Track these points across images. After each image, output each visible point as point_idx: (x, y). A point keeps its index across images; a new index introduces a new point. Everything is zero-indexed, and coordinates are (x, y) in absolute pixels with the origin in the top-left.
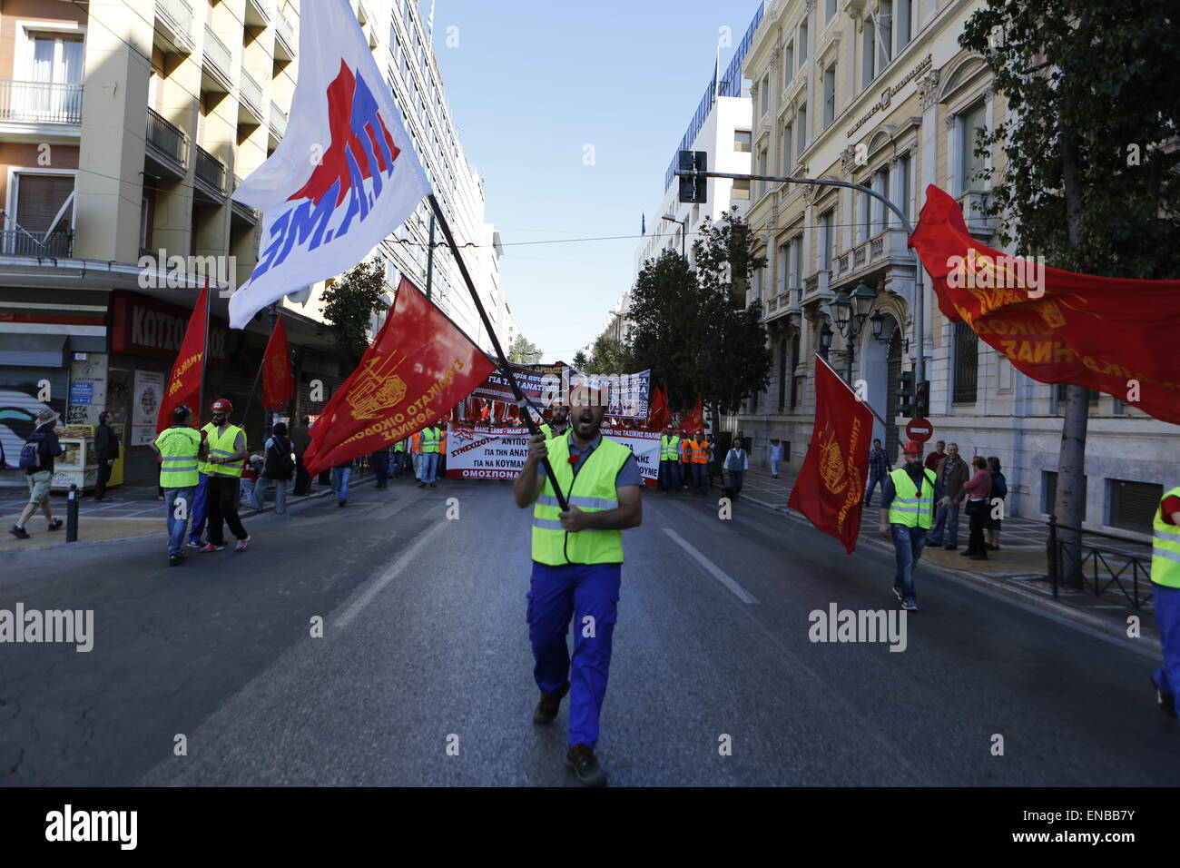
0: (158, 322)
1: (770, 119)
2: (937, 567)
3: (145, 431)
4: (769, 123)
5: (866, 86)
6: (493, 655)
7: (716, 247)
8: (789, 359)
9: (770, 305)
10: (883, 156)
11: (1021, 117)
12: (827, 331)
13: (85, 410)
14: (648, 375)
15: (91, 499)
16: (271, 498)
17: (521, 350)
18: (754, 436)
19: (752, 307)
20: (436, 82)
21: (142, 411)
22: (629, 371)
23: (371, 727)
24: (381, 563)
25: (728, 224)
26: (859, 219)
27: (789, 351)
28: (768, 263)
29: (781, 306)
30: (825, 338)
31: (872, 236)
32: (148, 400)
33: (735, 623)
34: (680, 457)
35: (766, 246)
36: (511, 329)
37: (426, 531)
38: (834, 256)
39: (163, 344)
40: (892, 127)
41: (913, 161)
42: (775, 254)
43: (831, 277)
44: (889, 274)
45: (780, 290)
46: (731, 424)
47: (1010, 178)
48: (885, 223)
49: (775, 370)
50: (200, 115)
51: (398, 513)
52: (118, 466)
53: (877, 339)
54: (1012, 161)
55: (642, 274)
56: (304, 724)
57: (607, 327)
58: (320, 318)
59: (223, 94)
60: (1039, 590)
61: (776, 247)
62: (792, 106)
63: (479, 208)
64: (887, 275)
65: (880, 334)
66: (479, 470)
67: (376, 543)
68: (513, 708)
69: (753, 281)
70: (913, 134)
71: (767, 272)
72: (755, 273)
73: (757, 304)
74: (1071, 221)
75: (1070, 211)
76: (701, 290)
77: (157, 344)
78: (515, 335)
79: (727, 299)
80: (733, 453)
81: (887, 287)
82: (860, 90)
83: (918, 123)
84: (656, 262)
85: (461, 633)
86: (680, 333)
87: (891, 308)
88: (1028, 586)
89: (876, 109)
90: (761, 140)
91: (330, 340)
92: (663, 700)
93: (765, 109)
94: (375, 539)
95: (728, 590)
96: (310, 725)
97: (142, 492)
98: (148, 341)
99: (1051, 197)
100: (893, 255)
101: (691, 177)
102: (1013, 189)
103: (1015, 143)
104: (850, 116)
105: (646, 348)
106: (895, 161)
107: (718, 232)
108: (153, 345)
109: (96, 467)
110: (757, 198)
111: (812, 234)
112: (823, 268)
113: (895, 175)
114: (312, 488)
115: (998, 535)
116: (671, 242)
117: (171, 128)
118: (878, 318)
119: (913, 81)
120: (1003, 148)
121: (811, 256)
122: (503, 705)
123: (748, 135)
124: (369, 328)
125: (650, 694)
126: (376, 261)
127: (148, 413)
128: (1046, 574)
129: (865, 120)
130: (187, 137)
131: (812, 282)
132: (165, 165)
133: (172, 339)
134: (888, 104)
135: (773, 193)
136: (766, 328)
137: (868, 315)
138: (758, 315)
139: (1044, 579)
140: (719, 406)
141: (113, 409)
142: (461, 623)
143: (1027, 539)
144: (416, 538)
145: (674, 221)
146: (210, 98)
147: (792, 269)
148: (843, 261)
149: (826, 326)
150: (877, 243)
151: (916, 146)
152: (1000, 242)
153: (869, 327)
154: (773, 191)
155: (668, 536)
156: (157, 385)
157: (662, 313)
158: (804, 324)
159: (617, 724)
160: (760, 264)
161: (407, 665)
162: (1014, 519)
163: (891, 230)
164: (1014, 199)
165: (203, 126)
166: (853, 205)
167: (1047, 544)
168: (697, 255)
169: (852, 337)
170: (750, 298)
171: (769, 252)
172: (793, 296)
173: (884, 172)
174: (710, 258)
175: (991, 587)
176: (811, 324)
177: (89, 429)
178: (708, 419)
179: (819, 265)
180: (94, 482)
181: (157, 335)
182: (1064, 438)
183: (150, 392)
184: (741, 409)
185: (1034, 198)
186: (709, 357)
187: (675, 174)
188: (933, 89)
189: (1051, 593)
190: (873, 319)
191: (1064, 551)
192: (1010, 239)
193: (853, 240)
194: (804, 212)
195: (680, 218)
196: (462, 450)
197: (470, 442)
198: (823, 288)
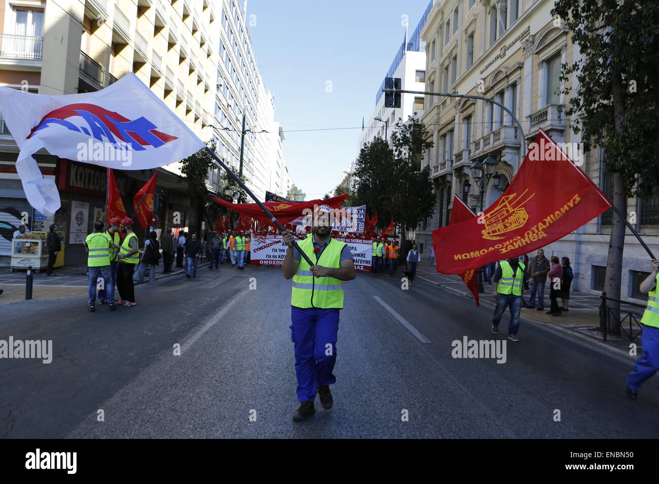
0: (85, 174)
1: (436, 64)
2: (533, 321)
3: (77, 236)
4: (435, 66)
5: (491, 44)
6: (270, 375)
7: (405, 136)
8: (445, 199)
9: (435, 169)
10: (501, 84)
11: (588, 57)
12: (467, 184)
13: (42, 223)
14: (365, 208)
15: (44, 275)
16: (147, 275)
17: (294, 193)
18: (424, 243)
19: (424, 170)
20: (248, 41)
21: (76, 224)
22: (354, 205)
23: (190, 424)
24: (207, 315)
25: (412, 123)
26: (487, 119)
27: (445, 195)
28: (434, 145)
29: (441, 169)
30: (466, 188)
31: (494, 130)
32: (79, 218)
33: (416, 355)
34: (383, 255)
35: (433, 136)
36: (288, 181)
37: (235, 296)
38: (472, 141)
39: (88, 186)
40: (506, 68)
41: (518, 87)
42: (438, 140)
43: (470, 153)
44: (504, 152)
45: (441, 160)
46: (411, 235)
47: (580, 94)
48: (502, 122)
49: (437, 206)
50: (111, 56)
51: (220, 285)
52: (60, 256)
53: (496, 188)
54: (582, 84)
55: (362, 151)
56: (148, 421)
57: (342, 181)
58: (179, 173)
59: (125, 45)
60: (594, 336)
61: (438, 136)
62: (449, 56)
63: (271, 113)
64: (503, 152)
65: (498, 186)
66: (269, 260)
67: (205, 302)
68: (280, 411)
69: (425, 155)
70: (519, 72)
71: (433, 150)
72: (427, 151)
73: (428, 168)
74: (616, 119)
75: (616, 113)
76: (396, 160)
77: (84, 186)
78: (290, 185)
79: (410, 165)
80: (412, 252)
81: (502, 159)
82: (488, 47)
83: (521, 66)
84: (370, 144)
85: (251, 360)
86: (384, 184)
87: (504, 171)
88: (587, 333)
89: (497, 58)
90: (431, 75)
91: (185, 185)
92: (374, 406)
93: (433, 58)
94: (205, 300)
95: (412, 334)
96: (152, 422)
97: (75, 270)
98: (80, 185)
99: (604, 106)
100: (506, 141)
101: (392, 93)
102: (582, 100)
103: (584, 73)
104: (482, 61)
105: (364, 192)
106: (508, 87)
107: (406, 126)
108: (83, 187)
109: (48, 256)
110: (428, 108)
111: (459, 128)
112: (466, 149)
113: (508, 95)
114: (172, 270)
115: (568, 302)
116: (379, 133)
117: (95, 63)
118: (497, 176)
119: (518, 42)
120: (577, 76)
121: (459, 142)
122: (274, 409)
123: (423, 73)
124: (207, 179)
125: (365, 402)
126: (211, 141)
127: (79, 225)
128: (599, 326)
129: (491, 64)
130: (103, 68)
131: (459, 156)
132: (91, 84)
133: (93, 184)
134: (504, 55)
135: (437, 106)
136: (432, 182)
137: (492, 174)
138: (428, 174)
139: (597, 329)
140: (405, 226)
141: (59, 223)
142: (252, 354)
143: (584, 305)
144: (229, 300)
145: (381, 121)
146: (117, 46)
147: (448, 149)
148: (477, 144)
149: (467, 181)
150: (497, 134)
151: (520, 79)
152: (573, 132)
153: (492, 181)
154: (437, 105)
155: (376, 300)
156: (85, 210)
157: (374, 172)
158: (454, 180)
159: (345, 423)
160: (429, 145)
161: (216, 381)
162: (575, 293)
163: (505, 126)
164: (582, 106)
165: (113, 62)
166: (483, 112)
167: (600, 308)
168: (393, 140)
169: (483, 187)
170: (423, 165)
171: (435, 139)
172: (448, 164)
173: (501, 93)
174: (401, 141)
175: (566, 333)
176: (458, 180)
177: (44, 234)
178: (399, 233)
179: (463, 146)
180: (46, 265)
181: (85, 180)
182: (611, 246)
183: (81, 213)
184: (418, 227)
185: (595, 106)
186: (400, 198)
187: (383, 91)
188: (530, 46)
189: (602, 338)
190: (494, 177)
191: (610, 313)
192: (580, 130)
193: (483, 132)
194: (455, 117)
195: (384, 119)
196: (260, 249)
197: (264, 244)
198: (465, 160)
